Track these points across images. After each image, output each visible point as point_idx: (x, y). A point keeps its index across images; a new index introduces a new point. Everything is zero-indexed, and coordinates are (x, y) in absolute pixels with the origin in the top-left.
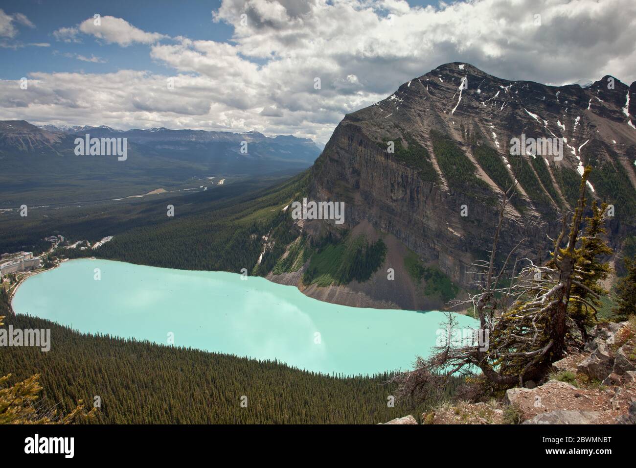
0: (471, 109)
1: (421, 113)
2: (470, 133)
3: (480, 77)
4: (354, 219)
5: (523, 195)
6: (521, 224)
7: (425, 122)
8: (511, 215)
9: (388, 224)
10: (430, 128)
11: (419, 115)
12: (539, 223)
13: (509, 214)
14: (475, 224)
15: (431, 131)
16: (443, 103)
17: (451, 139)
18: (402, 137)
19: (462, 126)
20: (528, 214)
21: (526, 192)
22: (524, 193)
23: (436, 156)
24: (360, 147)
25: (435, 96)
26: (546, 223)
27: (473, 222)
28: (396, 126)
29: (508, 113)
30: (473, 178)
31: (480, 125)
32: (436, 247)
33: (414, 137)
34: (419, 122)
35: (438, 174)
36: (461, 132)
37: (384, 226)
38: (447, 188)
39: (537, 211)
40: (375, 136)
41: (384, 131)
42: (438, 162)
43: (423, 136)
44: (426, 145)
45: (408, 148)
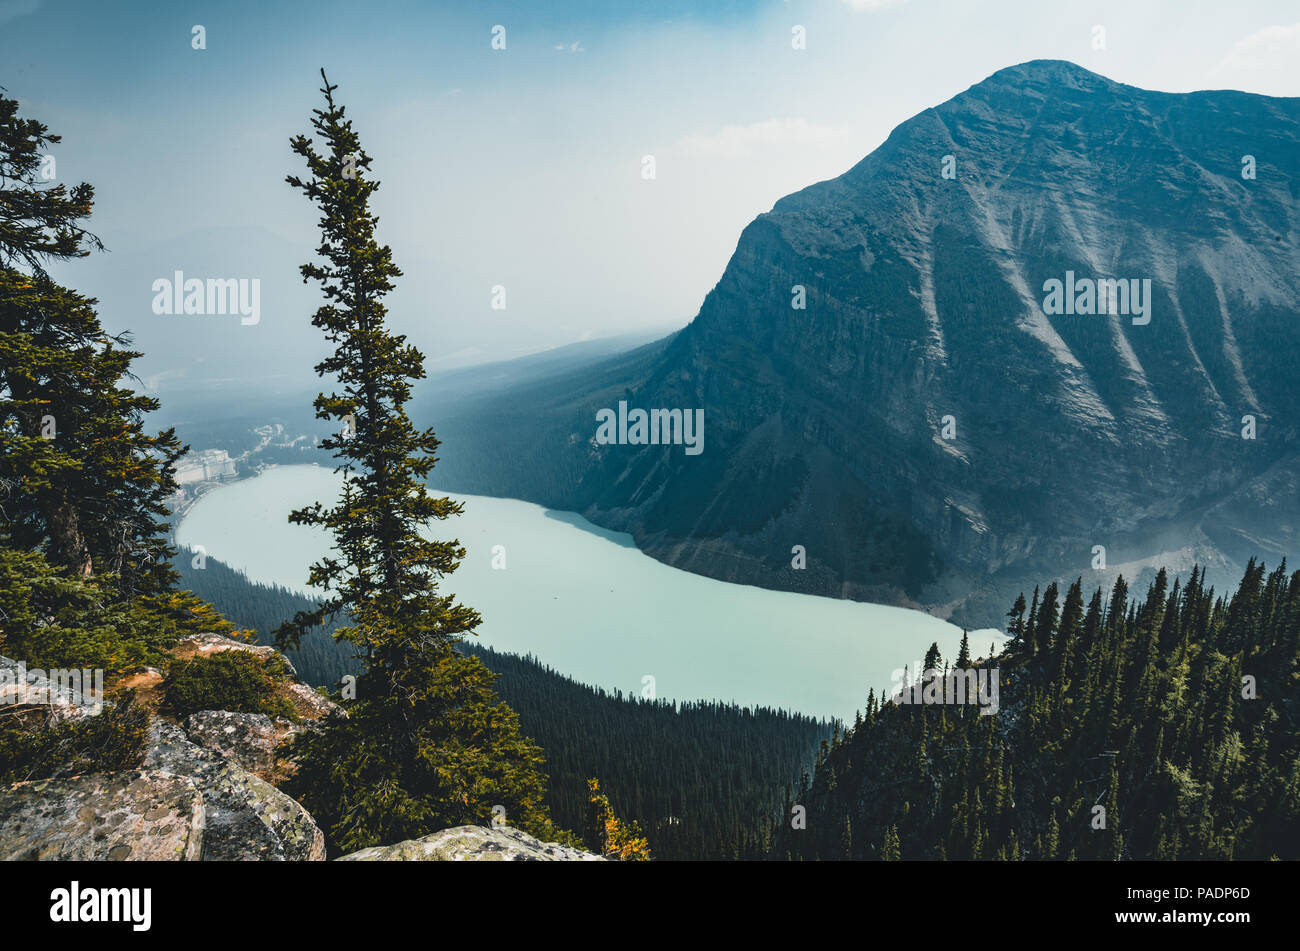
0: (1048, 171)
1: (923, 188)
2: (1033, 230)
3: (1087, 90)
4: (755, 411)
5: (1130, 371)
6: (1109, 434)
7: (929, 209)
8: (1088, 415)
9: (818, 425)
10: (936, 222)
11: (919, 194)
12: (1160, 437)
13: (1083, 412)
14: (997, 432)
15: (939, 229)
16: (983, 162)
17: (979, 244)
18: (864, 243)
19: (1017, 213)
20: (1136, 416)
21: (1142, 363)
22: (1135, 365)
23: (936, 283)
24: (776, 268)
25: (968, 146)
26: (1179, 436)
27: (993, 427)
28: (858, 220)
29: (1142, 176)
30: (1008, 331)
31: (1064, 208)
32: (909, 477)
33: (893, 243)
34: (916, 208)
35: (930, 324)
36: (1011, 227)
37: (810, 428)
38: (942, 354)
39: (1161, 408)
40: (807, 243)
41: (828, 231)
42: (936, 297)
43: (917, 240)
44: (918, 260)
45: (873, 267)
